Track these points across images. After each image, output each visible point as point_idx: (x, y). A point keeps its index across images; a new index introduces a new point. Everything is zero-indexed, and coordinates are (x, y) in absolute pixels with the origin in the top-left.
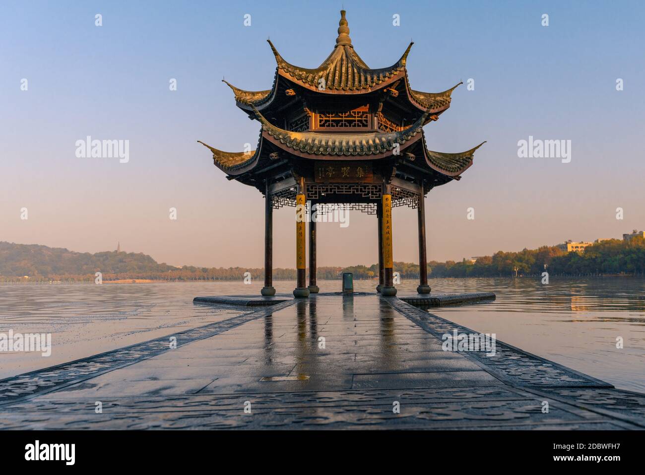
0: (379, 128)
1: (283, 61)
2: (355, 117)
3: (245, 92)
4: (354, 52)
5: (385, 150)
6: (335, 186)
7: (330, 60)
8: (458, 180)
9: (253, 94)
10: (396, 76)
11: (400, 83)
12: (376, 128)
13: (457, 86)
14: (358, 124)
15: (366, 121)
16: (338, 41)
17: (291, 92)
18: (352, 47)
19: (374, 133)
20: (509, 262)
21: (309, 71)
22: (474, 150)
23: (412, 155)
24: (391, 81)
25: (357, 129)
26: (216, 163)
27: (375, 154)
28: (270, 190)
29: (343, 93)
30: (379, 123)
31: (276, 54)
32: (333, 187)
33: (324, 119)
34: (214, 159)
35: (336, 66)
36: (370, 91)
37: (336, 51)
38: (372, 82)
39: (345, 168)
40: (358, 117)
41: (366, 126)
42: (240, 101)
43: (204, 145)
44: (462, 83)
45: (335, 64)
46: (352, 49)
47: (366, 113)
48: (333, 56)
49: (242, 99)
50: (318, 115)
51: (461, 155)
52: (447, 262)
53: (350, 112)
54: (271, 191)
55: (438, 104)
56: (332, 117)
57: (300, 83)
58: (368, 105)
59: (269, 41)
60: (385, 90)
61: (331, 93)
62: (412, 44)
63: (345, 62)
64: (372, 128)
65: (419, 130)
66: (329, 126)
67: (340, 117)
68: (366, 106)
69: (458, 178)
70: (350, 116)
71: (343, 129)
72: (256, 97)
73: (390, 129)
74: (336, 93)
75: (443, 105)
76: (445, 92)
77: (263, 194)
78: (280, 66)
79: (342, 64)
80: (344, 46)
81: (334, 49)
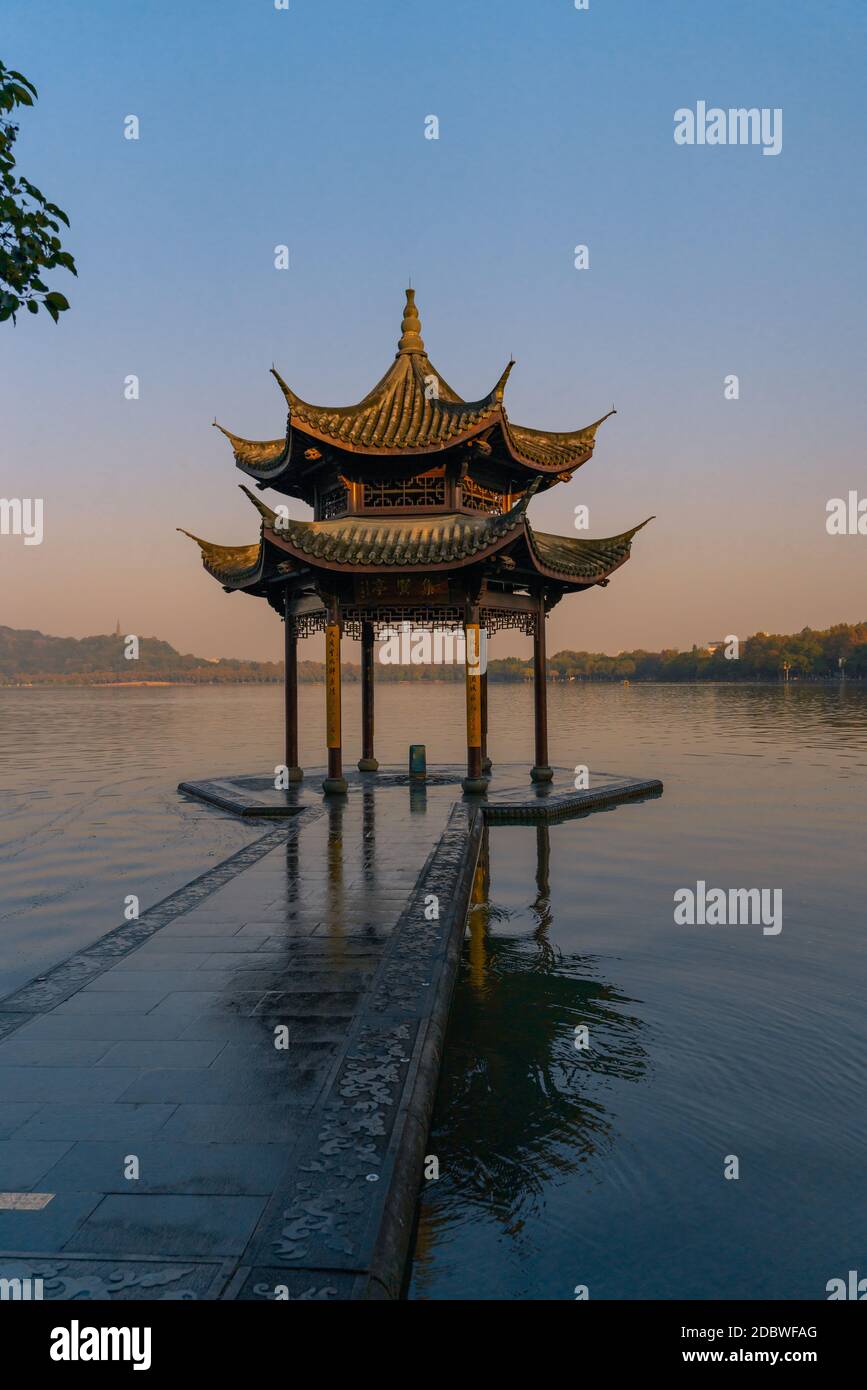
0: (465, 504)
1: (298, 402)
2: (423, 488)
3: (250, 444)
4: (429, 365)
5: (464, 554)
6: (388, 610)
7: (384, 384)
8: (603, 586)
9: (263, 445)
10: (486, 419)
11: (494, 432)
12: (458, 504)
13: (606, 418)
14: (428, 500)
15: (442, 494)
16: (401, 346)
17: (313, 453)
18: (426, 356)
19: (454, 516)
20: (775, 652)
21: (344, 412)
22: (632, 533)
23: (511, 561)
24: (478, 430)
25: (426, 508)
26: (207, 566)
27: (446, 561)
28: (293, 607)
29: (397, 452)
30: (464, 496)
31: (286, 391)
32: (385, 611)
33: (373, 492)
34: (203, 558)
35: (395, 394)
36: (443, 447)
37: (398, 365)
38: (447, 432)
39: (402, 581)
40: (428, 487)
41: (442, 502)
42: (241, 459)
43: (188, 534)
44: (615, 412)
45: (393, 390)
46: (424, 359)
47: (442, 479)
48: (391, 377)
49: (244, 456)
50: (363, 486)
51: (609, 543)
52: (664, 652)
53: (415, 480)
54: (294, 610)
55: (569, 455)
56: (385, 489)
57: (326, 438)
58: (445, 466)
59: (273, 372)
60: (470, 444)
61: (378, 453)
62: (511, 364)
63: (410, 386)
64: (451, 506)
65: (520, 520)
66: (379, 505)
67: (399, 488)
68: (440, 467)
69: (604, 583)
70: (415, 486)
71: (404, 509)
72: (267, 451)
73: (486, 501)
74: (386, 452)
75: (579, 455)
76: (585, 430)
77: (281, 614)
78: (293, 412)
79: (405, 390)
80: (410, 354)
81: (394, 359)
